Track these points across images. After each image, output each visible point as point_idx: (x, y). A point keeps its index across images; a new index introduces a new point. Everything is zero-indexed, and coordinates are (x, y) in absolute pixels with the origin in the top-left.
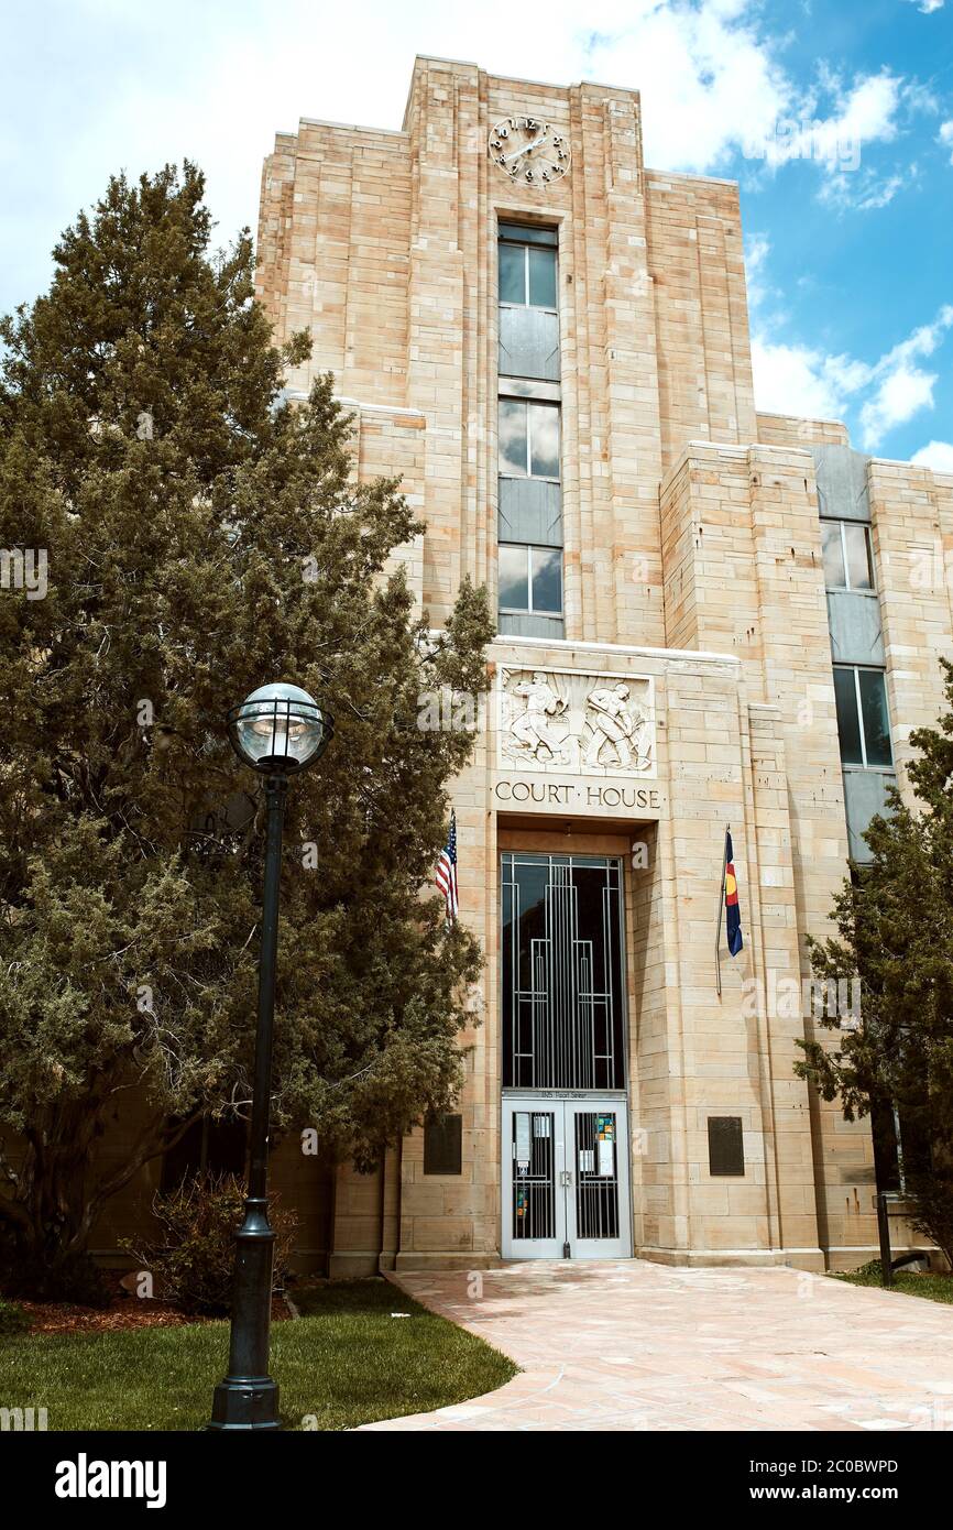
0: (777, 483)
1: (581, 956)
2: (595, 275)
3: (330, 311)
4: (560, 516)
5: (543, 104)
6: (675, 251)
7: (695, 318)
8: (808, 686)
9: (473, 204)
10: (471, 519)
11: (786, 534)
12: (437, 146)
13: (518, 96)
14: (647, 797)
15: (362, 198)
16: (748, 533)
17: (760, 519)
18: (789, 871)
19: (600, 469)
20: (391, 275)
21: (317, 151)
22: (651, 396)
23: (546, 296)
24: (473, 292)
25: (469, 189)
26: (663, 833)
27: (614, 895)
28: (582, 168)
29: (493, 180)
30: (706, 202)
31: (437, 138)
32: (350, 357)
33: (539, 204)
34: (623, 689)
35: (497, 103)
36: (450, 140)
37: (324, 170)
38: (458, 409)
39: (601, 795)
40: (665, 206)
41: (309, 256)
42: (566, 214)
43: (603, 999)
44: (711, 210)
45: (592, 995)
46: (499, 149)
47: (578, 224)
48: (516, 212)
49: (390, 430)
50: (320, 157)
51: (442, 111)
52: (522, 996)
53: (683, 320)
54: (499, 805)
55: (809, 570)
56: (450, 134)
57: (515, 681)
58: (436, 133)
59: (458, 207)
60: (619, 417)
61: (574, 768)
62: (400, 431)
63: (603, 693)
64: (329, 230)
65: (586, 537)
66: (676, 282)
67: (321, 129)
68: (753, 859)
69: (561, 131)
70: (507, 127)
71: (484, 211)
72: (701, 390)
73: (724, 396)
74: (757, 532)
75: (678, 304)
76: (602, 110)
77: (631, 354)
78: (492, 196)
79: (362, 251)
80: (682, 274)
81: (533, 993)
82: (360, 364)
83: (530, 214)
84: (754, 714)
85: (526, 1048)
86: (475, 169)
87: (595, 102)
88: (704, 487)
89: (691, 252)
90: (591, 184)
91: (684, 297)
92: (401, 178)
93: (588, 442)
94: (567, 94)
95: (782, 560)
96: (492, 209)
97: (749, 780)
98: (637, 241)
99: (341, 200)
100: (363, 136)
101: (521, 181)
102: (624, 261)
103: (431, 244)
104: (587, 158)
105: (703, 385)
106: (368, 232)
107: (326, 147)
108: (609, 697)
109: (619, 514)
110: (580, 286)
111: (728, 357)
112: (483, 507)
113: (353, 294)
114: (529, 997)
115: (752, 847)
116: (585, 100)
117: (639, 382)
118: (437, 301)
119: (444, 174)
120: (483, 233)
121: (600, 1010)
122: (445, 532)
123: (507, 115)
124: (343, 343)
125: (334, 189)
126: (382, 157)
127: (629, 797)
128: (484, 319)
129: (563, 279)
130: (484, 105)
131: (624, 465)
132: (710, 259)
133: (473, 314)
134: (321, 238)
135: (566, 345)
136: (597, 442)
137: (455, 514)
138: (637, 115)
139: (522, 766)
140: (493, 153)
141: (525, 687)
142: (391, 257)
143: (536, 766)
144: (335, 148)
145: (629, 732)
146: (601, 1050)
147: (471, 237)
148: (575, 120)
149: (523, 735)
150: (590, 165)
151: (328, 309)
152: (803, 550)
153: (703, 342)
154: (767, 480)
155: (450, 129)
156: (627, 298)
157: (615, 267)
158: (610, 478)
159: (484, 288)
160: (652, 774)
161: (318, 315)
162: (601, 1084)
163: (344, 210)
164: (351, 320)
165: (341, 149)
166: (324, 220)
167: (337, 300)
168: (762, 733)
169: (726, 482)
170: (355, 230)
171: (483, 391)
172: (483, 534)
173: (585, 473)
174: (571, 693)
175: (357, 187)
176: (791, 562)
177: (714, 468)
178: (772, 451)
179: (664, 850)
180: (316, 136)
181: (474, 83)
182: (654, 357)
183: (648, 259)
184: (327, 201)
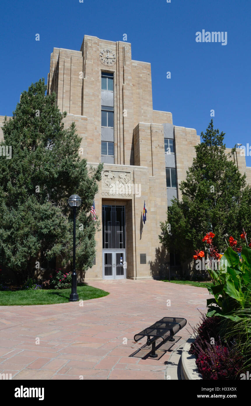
0: (156, 131)
1: (117, 224)
2: (121, 85)
4: (114, 135)
5: (111, 46)
6: (137, 79)
7: (142, 94)
9: (96, 69)
11: (158, 142)
12: (89, 56)
13: (105, 44)
15: (73, 67)
16: (150, 141)
17: (153, 139)
19: (121, 126)
21: (64, 56)
22: (132, 111)
23: (111, 88)
25: (95, 65)
26: (133, 202)
27: (123, 213)
29: (100, 63)
30: (144, 68)
31: (89, 54)
33: (110, 69)
34: (126, 174)
35: (101, 46)
38: (93, 114)
40: (136, 69)
42: (115, 71)
43: (121, 232)
45: (119, 231)
46: (101, 57)
47: (118, 73)
48: (105, 70)
50: (64, 57)
51: (90, 48)
52: (106, 232)
54: (102, 197)
55: (162, 149)
62: (82, 121)
63: (121, 175)
64: (67, 74)
65: (119, 140)
67: (64, 51)
69: (114, 52)
70: (103, 51)
71: (98, 70)
73: (147, 110)
74: (152, 141)
76: (123, 48)
77: (128, 103)
78: (100, 66)
79: (73, 79)
81: (108, 231)
83: (108, 71)
85: (107, 242)
88: (142, 132)
89: (140, 79)
90: (121, 64)
91: (139, 89)
93: (119, 120)
95: (157, 147)
96: (100, 69)
98: (130, 78)
99: (69, 67)
100: (73, 53)
101: (106, 64)
102: (127, 82)
103: (87, 78)
105: (142, 108)
106: (74, 75)
108: (123, 175)
109: (125, 136)
110: (118, 87)
111: (148, 102)
114: (107, 232)
116: (120, 45)
117: (130, 108)
118: (89, 91)
119: (90, 63)
120: (98, 75)
121: (121, 234)
122: (91, 140)
123: (103, 48)
124: (69, 98)
125: (67, 65)
126: (77, 58)
129: (114, 85)
130: (99, 46)
131: (127, 125)
132: (145, 81)
134: (65, 76)
136: (121, 120)
139: (106, 189)
141: (107, 174)
143: (109, 189)
144: (68, 55)
145: (127, 182)
146: (121, 242)
147: (95, 76)
148: (117, 50)
149: (107, 183)
150: (120, 60)
152: (161, 145)
154: (154, 131)
156: (128, 90)
157: (125, 83)
161: (65, 93)
162: (121, 248)
163: (69, 70)
164: (71, 94)
165: (69, 56)
166: (65, 72)
167: (68, 90)
169: (146, 131)
170: (72, 74)
171: (98, 109)
174: (116, 175)
175: (72, 65)
176: (158, 148)
177: (144, 128)
178: (155, 125)
179: (133, 205)
180: (63, 53)
181: (96, 42)
182: (133, 103)
183: (132, 81)
184: (66, 67)
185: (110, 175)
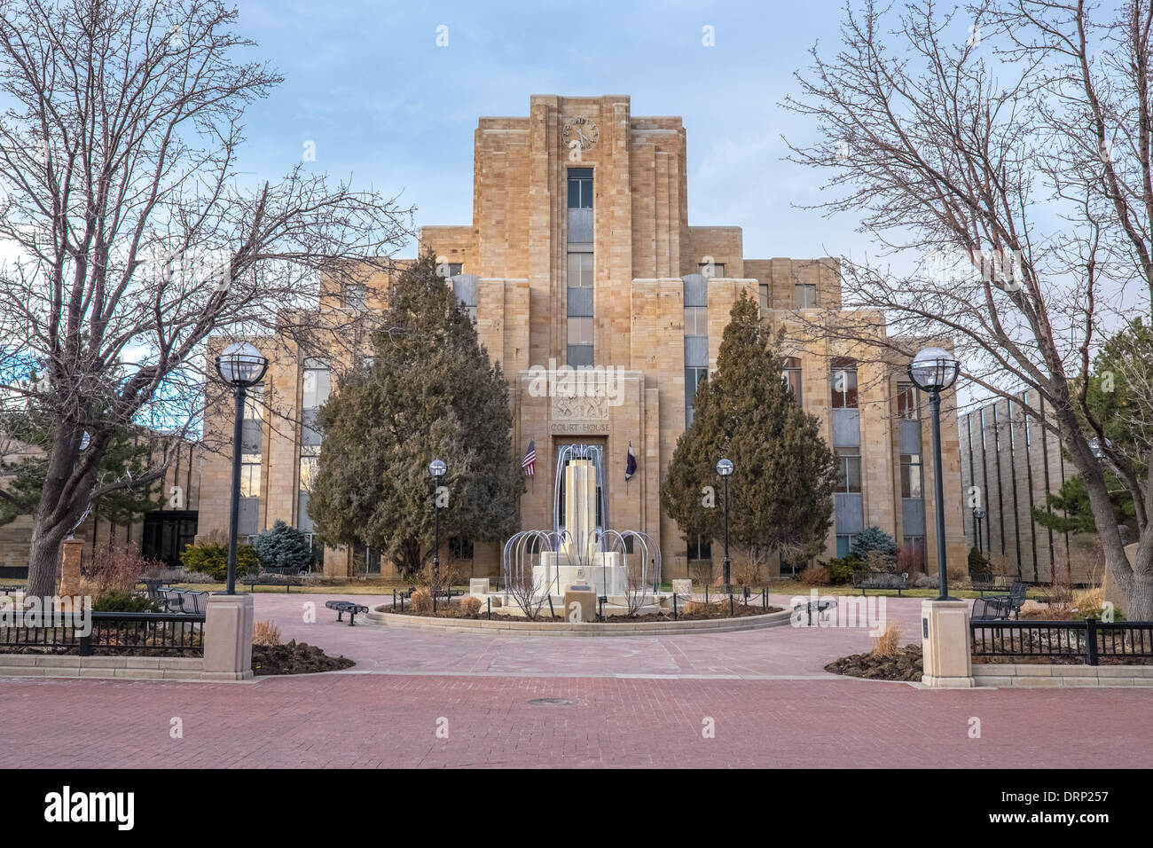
0: (667, 295)
4: (592, 303)
5: (587, 108)
6: (645, 174)
7: (653, 207)
8: (674, 378)
9: (555, 167)
10: (554, 311)
12: (539, 144)
13: (576, 107)
14: (605, 427)
15: (510, 169)
16: (654, 317)
17: (659, 311)
18: (658, 450)
19: (607, 283)
20: (522, 204)
21: (491, 147)
22: (628, 250)
24: (555, 209)
26: (610, 439)
28: (603, 142)
29: (564, 152)
30: (662, 144)
31: (539, 139)
32: (507, 244)
33: (584, 161)
36: (544, 140)
37: (494, 157)
38: (548, 265)
39: (588, 427)
42: (595, 164)
44: (664, 148)
46: (567, 136)
49: (516, 289)
50: (492, 150)
51: (541, 126)
53: (647, 207)
54: (551, 433)
55: (677, 330)
56: (544, 136)
58: (539, 137)
59: (548, 172)
60: (614, 261)
61: (579, 418)
62: (520, 290)
65: (601, 313)
66: (643, 189)
68: (643, 447)
69: (594, 122)
70: (571, 124)
71: (560, 170)
72: (653, 240)
74: (658, 316)
75: (645, 199)
76: (611, 110)
77: (621, 232)
78: (564, 160)
80: (648, 185)
82: (511, 246)
83: (580, 166)
84: (647, 393)
86: (556, 150)
87: (609, 106)
88: (638, 299)
90: (606, 148)
92: (526, 157)
93: (602, 271)
94: (598, 102)
95: (667, 328)
96: (564, 166)
97: (643, 418)
98: (625, 175)
99: (501, 171)
101: (577, 151)
102: (619, 187)
104: (605, 136)
106: (512, 185)
107: (494, 144)
109: (613, 303)
110: (601, 199)
112: (560, 304)
113: (507, 215)
115: (643, 442)
117: (623, 244)
119: (542, 156)
120: (560, 180)
122: (544, 318)
123: (571, 117)
124: (503, 236)
127: (598, 427)
128: (560, 220)
129: (595, 195)
132: (663, 175)
133: (555, 219)
134: (493, 190)
135: (595, 226)
136: (606, 271)
137: (547, 310)
138: (628, 109)
139: (560, 418)
140: (565, 138)
142: (522, 196)
143: (566, 418)
144: (499, 144)
145: (599, 404)
148: (601, 116)
149: (561, 407)
150: (606, 140)
151: (498, 222)
152: (676, 323)
153: (655, 217)
154: (662, 295)
155: (545, 134)
156: (620, 205)
158: (610, 287)
159: (560, 206)
160: (607, 418)
161: (494, 225)
167: (500, 218)
168: (650, 400)
169: (647, 296)
171: (560, 253)
172: (559, 316)
173: (601, 284)
176: (670, 329)
177: (642, 291)
178: (666, 281)
179: (610, 446)
180: (490, 139)
181: (555, 106)
182: (630, 231)
183: (630, 183)
184: (496, 171)
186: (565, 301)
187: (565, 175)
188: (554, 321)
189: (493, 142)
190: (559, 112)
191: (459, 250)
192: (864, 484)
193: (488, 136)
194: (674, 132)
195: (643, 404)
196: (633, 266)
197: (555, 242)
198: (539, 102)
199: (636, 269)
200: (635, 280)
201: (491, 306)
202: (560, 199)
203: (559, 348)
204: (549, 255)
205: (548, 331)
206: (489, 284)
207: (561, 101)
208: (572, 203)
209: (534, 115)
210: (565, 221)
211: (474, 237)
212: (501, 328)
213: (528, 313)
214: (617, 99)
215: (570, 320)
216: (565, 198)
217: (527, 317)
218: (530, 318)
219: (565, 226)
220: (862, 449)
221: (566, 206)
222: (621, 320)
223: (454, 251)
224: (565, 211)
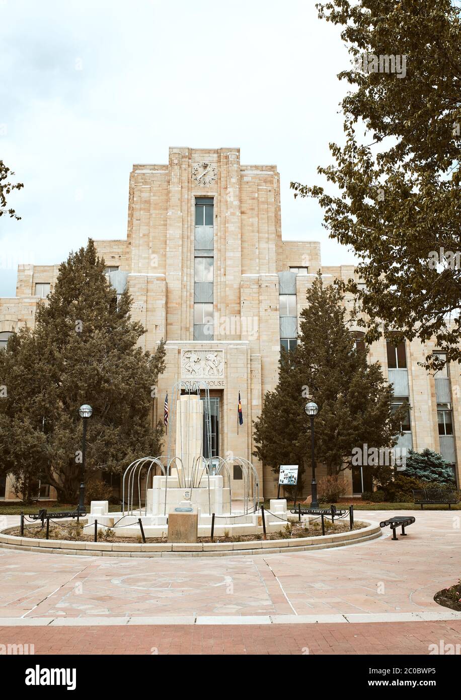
0: (267, 286)
2: (223, 215)
3: (145, 236)
4: (213, 293)
5: (209, 156)
6: (250, 201)
7: (256, 225)
8: (272, 347)
9: (186, 196)
10: (184, 298)
11: (269, 302)
12: (175, 180)
13: (201, 155)
14: (221, 383)
15: (153, 198)
16: (257, 302)
17: (261, 298)
18: (260, 400)
19: (223, 279)
20: (162, 222)
21: (141, 182)
22: (239, 254)
23: (210, 222)
24: (186, 226)
25: (185, 191)
26: (225, 392)
27: (217, 407)
28: (220, 179)
29: (193, 186)
30: (262, 181)
31: (174, 177)
32: (150, 250)
33: (207, 192)
34: (216, 354)
35: (194, 158)
36: (178, 177)
37: (142, 189)
38: (180, 265)
39: (209, 383)
40: (247, 186)
41: (138, 219)
42: (215, 194)
43: (213, 435)
44: (264, 184)
45: (211, 434)
46: (195, 175)
47: (219, 197)
48: (201, 196)
49: (156, 282)
50: (141, 184)
51: (176, 167)
53: (252, 225)
54: (181, 388)
55: (276, 312)
56: (179, 175)
57: (186, 353)
58: (174, 175)
59: (181, 200)
60: (229, 262)
61: (202, 376)
62: (158, 282)
63: (209, 355)
64: (144, 209)
65: (219, 300)
66: (249, 212)
68: (249, 398)
69: (214, 165)
70: (198, 167)
71: (190, 197)
72: (257, 248)
73: (265, 248)
74: (260, 302)
75: (251, 220)
76: (227, 157)
77: (234, 242)
78: (192, 191)
79: (154, 216)
80: (253, 209)
82: (153, 252)
83: (205, 196)
84: (252, 358)
86: (187, 184)
87: (225, 154)
88: (245, 289)
89: (255, 201)
90: (223, 183)
91: (252, 217)
92: (165, 189)
93: (220, 270)
94: (217, 152)
95: (267, 310)
96: (193, 196)
97: (249, 376)
98: (236, 203)
99: (148, 199)
100: (155, 175)
101: (202, 185)
102: (232, 210)
103: (173, 213)
104: (222, 175)
105: (257, 246)
106: (155, 209)
107: (143, 181)
108: (211, 356)
109: (228, 293)
110: (219, 218)
111: (267, 235)
112: (188, 294)
113: (151, 230)
115: (249, 395)
116: (222, 154)
117: (235, 250)
118: (175, 232)
119: (177, 189)
120: (189, 205)
121: (213, 438)
122: (177, 304)
123: (198, 162)
124: (148, 245)
125: (145, 195)
126: (159, 183)
127: (216, 383)
128: (189, 234)
129: (214, 217)
130: (190, 161)
131: (230, 277)
132: (263, 202)
133: (186, 233)
134: (142, 212)
135: (215, 238)
136: (222, 270)
137: (179, 298)
138: (238, 157)
139: (188, 377)
140: (193, 176)
141: (189, 355)
142: (162, 216)
143: (192, 376)
144: (146, 181)
145: (217, 366)
146: (213, 448)
147: (185, 208)
148: (219, 161)
149: (188, 368)
150: (223, 178)
151: (144, 235)
152: (273, 306)
153: (258, 232)
154: (263, 286)
155: (179, 173)
156: (232, 223)
157: (229, 213)
158: (225, 282)
159: (189, 224)
160: (223, 377)
161: (142, 237)
163: (148, 202)
164: (151, 239)
165: (148, 180)
166: (142, 206)
167: (146, 232)
168: (255, 363)
169: (252, 287)
170: (151, 208)
171: (189, 257)
172: (188, 302)
173: (219, 280)
174: (202, 355)
175: (152, 194)
176: (269, 310)
177: (248, 283)
178: (266, 276)
179: (225, 397)
180: (140, 177)
181: (187, 154)
182: (240, 241)
183: (240, 207)
184: (143, 199)
185: (194, 357)
186: (193, 291)
187: (193, 202)
188: (184, 306)
189: (142, 179)
190: (190, 159)
191: (117, 256)
192: (413, 424)
193: (139, 174)
194: (271, 173)
195: (249, 365)
196: (242, 266)
197: (185, 250)
198: (175, 151)
199: (244, 269)
200: (243, 275)
201: (137, 294)
202: (189, 219)
203: (188, 326)
204: (181, 258)
205: (180, 313)
206: (136, 278)
207: (191, 151)
208: (198, 222)
209: (171, 161)
210: (193, 234)
211: (127, 247)
212: (144, 310)
213: (164, 299)
214: (230, 150)
215: (196, 305)
216: (193, 218)
217: (164, 302)
218: (167, 303)
219: (193, 238)
220: (411, 399)
221: (194, 223)
222: (233, 305)
223: (113, 257)
224: (193, 227)
